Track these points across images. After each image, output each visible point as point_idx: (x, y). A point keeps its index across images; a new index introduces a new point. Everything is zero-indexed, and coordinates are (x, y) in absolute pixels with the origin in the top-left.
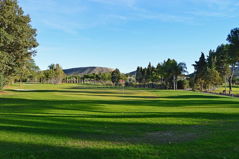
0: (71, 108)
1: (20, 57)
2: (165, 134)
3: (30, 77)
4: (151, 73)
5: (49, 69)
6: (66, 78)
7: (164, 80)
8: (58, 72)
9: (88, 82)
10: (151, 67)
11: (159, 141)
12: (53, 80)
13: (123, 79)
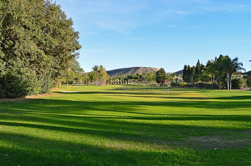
0: (112, 109)
1: (65, 60)
2: (211, 140)
3: (76, 79)
4: (200, 72)
5: (93, 71)
6: (110, 80)
7: (215, 79)
8: (101, 73)
9: (132, 83)
10: (200, 65)
11: (203, 147)
12: (97, 82)
13: (169, 79)
